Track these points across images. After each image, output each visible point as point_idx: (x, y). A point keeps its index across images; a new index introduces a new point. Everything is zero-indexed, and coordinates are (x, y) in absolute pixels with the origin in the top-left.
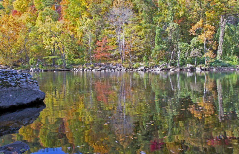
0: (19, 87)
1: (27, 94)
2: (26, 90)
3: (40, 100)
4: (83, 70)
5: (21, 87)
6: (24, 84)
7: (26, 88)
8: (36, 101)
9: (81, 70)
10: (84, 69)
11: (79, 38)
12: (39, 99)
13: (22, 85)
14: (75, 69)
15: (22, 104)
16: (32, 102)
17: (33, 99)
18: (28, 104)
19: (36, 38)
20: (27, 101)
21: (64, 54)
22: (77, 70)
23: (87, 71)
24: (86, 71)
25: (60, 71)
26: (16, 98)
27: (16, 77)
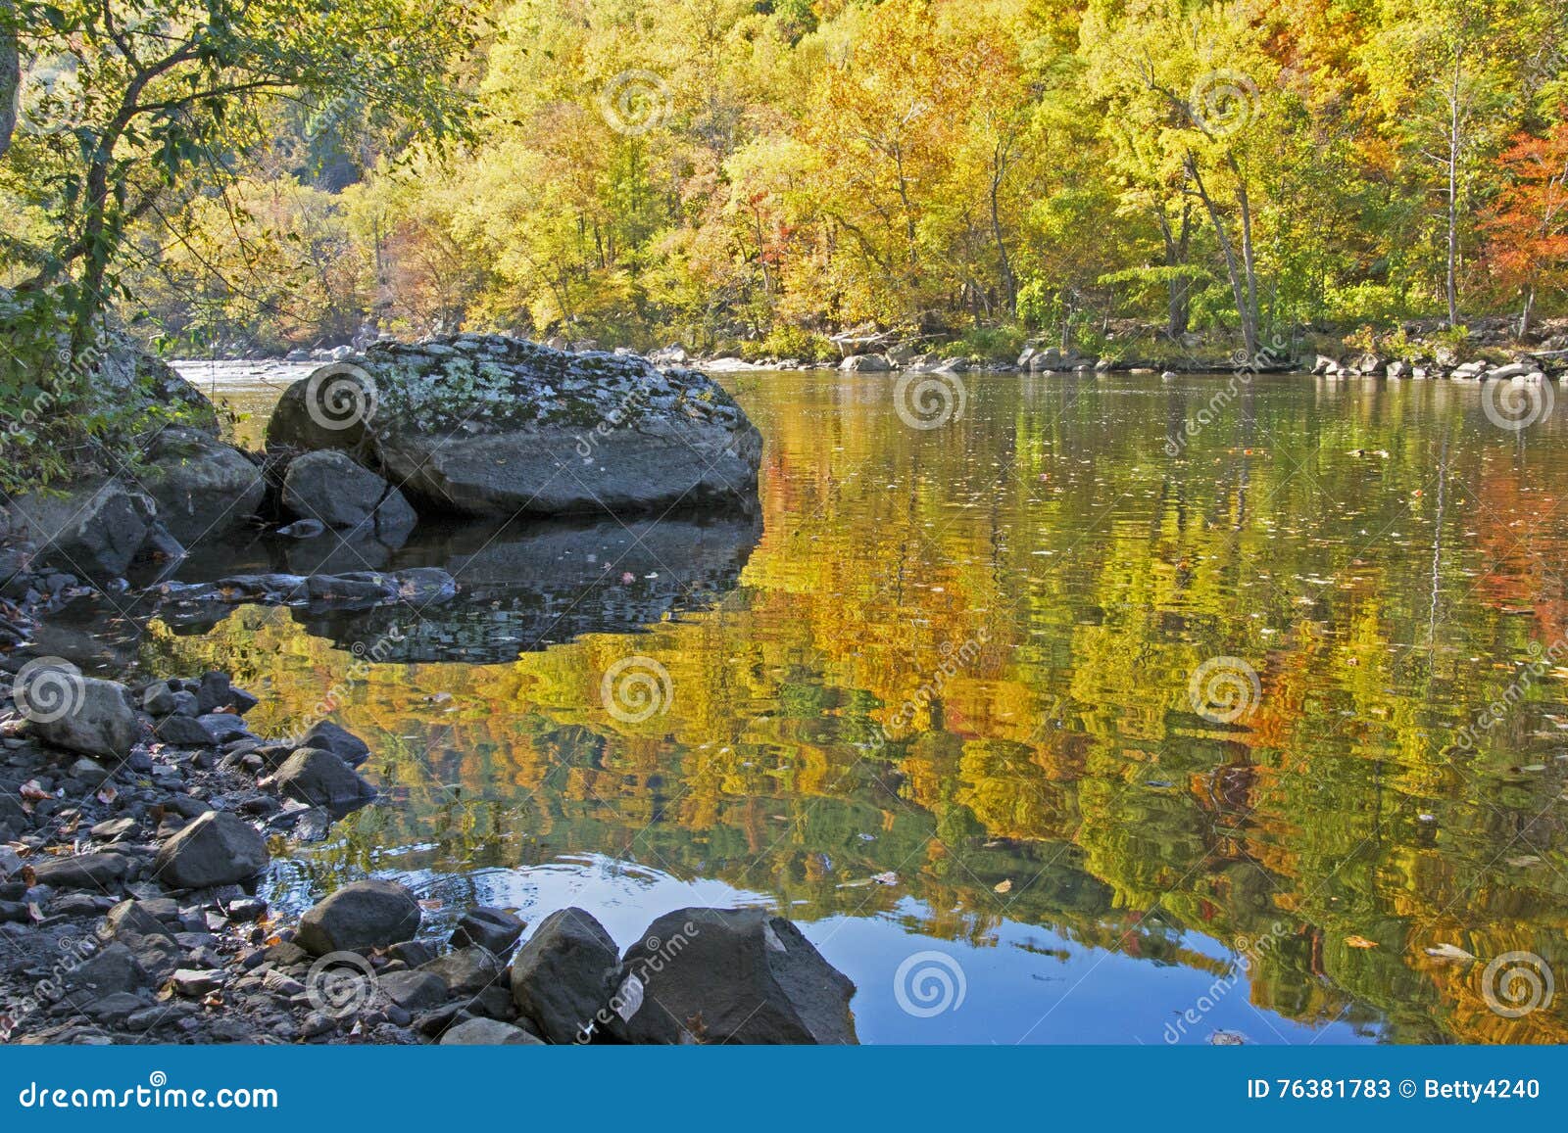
0: (636, 428)
1: (660, 463)
2: (659, 443)
3: (713, 492)
4: (1380, 372)
5: (642, 429)
6: (662, 417)
7: (663, 438)
8: (695, 497)
9: (1368, 367)
10: (1390, 361)
11: (1382, 118)
12: (710, 488)
13: (648, 424)
14: (1320, 360)
15: (623, 501)
16: (671, 498)
17: (683, 484)
18: (652, 502)
19: (1081, 139)
20: (646, 490)
21: (1250, 252)
22: (1333, 366)
23: (1410, 375)
24: (1406, 374)
25: (1219, 371)
26: (605, 473)
27: (634, 386)
